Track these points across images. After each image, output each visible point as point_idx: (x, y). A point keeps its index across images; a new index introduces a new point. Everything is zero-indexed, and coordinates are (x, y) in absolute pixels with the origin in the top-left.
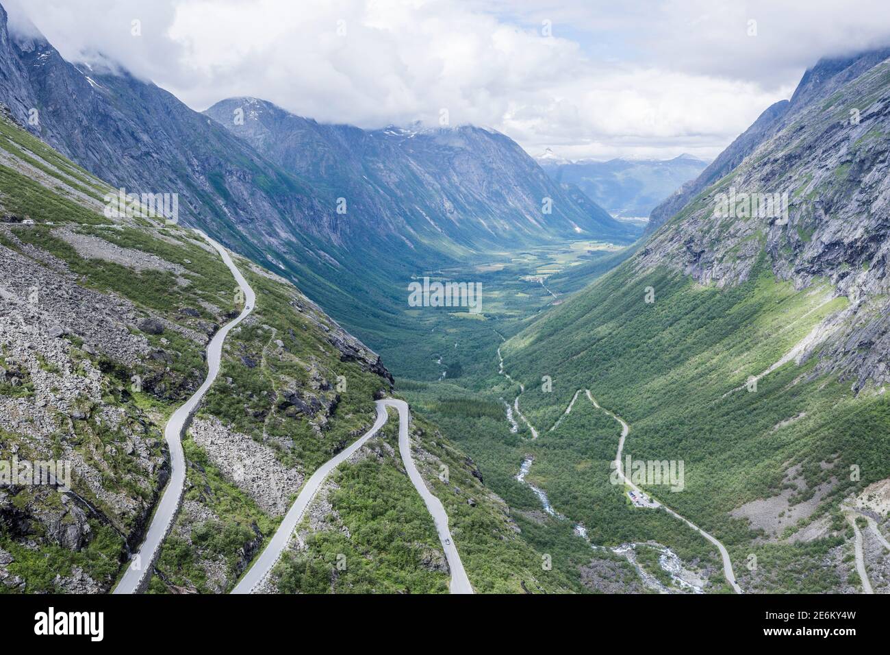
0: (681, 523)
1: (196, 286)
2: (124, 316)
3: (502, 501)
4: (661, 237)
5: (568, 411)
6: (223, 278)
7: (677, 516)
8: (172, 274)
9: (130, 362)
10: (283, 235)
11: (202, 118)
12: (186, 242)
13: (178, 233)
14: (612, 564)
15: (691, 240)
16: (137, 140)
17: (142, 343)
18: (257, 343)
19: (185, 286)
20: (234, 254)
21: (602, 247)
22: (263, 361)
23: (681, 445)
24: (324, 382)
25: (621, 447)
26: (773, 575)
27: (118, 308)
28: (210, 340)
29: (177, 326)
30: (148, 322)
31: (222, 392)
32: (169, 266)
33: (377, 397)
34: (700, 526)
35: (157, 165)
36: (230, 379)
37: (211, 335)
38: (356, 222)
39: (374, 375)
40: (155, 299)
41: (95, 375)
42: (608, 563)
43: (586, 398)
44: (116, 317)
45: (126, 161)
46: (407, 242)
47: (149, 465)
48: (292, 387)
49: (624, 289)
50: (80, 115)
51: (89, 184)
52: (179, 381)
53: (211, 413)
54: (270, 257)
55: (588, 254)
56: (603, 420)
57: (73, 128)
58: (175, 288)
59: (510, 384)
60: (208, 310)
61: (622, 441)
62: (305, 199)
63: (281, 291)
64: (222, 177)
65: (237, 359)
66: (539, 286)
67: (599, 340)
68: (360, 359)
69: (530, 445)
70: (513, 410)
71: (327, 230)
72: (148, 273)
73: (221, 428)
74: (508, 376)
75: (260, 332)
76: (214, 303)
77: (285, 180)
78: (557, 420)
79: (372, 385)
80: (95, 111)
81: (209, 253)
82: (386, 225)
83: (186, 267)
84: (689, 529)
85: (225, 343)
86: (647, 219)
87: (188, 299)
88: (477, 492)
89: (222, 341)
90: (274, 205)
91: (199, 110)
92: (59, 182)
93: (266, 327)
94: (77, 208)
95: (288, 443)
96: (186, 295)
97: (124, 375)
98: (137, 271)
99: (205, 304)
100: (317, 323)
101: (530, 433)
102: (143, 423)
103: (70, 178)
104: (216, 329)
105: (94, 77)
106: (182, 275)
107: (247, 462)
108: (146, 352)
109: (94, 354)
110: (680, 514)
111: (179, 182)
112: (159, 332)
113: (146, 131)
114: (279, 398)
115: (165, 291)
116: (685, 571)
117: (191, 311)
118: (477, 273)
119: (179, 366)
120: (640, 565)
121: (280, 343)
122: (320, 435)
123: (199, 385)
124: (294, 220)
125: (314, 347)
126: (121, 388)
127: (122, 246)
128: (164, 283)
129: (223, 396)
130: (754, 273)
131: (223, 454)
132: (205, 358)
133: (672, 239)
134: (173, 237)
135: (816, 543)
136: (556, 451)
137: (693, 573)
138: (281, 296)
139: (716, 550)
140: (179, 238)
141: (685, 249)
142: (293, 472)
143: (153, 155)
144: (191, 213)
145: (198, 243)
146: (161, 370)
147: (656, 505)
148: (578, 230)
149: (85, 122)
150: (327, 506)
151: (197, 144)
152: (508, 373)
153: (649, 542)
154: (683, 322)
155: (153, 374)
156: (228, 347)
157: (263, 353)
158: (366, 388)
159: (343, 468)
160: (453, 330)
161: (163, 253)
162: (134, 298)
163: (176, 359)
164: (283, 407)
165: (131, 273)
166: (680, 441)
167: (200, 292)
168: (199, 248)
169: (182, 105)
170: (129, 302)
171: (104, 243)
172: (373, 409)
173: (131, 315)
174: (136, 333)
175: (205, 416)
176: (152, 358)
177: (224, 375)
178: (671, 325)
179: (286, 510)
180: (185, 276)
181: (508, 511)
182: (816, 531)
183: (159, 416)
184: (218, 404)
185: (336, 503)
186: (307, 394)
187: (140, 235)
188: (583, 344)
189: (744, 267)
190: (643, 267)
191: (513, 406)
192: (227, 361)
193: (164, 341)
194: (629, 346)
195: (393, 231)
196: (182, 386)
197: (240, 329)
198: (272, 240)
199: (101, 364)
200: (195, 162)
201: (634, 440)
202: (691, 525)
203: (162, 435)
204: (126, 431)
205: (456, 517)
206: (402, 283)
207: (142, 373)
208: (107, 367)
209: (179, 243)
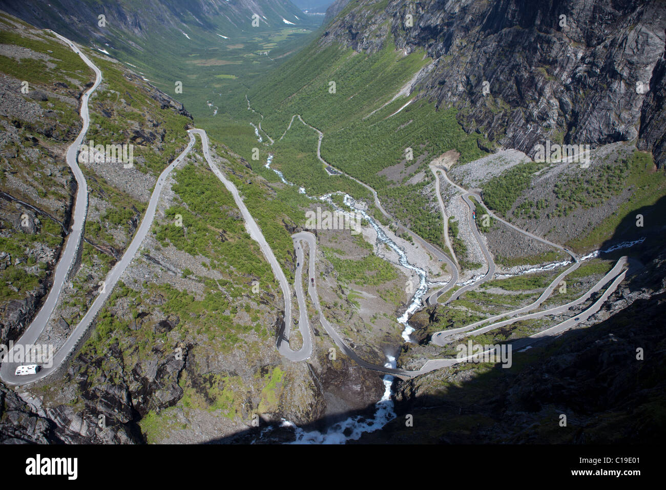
0: (353, 181)
1: (60, 68)
2: (20, 91)
4: (334, 25)
5: (289, 128)
6: (77, 61)
7: (351, 178)
8: (43, 61)
9: (32, 119)
12: (44, 38)
13: (38, 33)
15: (351, 26)
17: (35, 107)
18: (109, 102)
20: (78, 45)
21: (299, 31)
22: (115, 112)
24: (155, 122)
25: (319, 145)
26: (398, 202)
27: (14, 86)
28: (80, 102)
29: (55, 94)
30: (36, 94)
31: (95, 133)
32: (39, 55)
33: (187, 128)
34: (361, 181)
36: (99, 125)
37: (79, 99)
39: (181, 116)
40: (35, 77)
41: (12, 129)
43: (298, 120)
44: (15, 91)
46: (183, 32)
47: (64, 181)
48: (136, 126)
49: (315, 56)
52: (67, 129)
56: (309, 131)
58: (47, 70)
59: (255, 115)
60: (72, 83)
61: (320, 142)
63: (115, 68)
65: (98, 112)
66: (265, 56)
68: (172, 107)
69: (270, 147)
70: (258, 128)
72: (25, 60)
74: (253, 111)
75: (109, 95)
76: (75, 78)
78: (284, 132)
79: (182, 122)
81: (62, 45)
82: (168, 21)
83: (51, 55)
84: (357, 183)
85: (89, 103)
86: (324, 14)
87: (57, 76)
88: (251, 176)
89: (87, 102)
93: (112, 91)
95: (141, 159)
96: (56, 74)
97: (30, 128)
98: (17, 59)
99: (69, 79)
101: (270, 141)
102: (51, 156)
104: (81, 94)
106: (50, 61)
107: (120, 173)
108: (41, 112)
109: (7, 117)
112: (45, 99)
114: (130, 134)
115: (41, 72)
116: (356, 204)
117: (62, 85)
118: (228, 50)
119: (64, 119)
121: (123, 100)
122: (158, 153)
123: (80, 131)
125: (144, 102)
126: (31, 136)
128: (38, 67)
129: (96, 136)
131: (105, 169)
132: (79, 114)
133: (340, 26)
134: (34, 35)
135: (418, 185)
136: (286, 150)
137: (360, 205)
138: (115, 72)
139: (371, 193)
140: (39, 36)
141: (347, 31)
142: (148, 175)
145: (53, 39)
146: (53, 123)
148: (285, 21)
150: (172, 193)
152: (254, 108)
153: (338, 192)
155: (49, 126)
156: (91, 106)
157: (114, 108)
158: (179, 124)
159: (175, 170)
160: (218, 86)
161: (32, 46)
162: (22, 78)
163: (61, 115)
164: (133, 139)
165: (14, 61)
167: (64, 71)
168: (54, 41)
170: (18, 81)
172: (186, 136)
174: (31, 101)
176: (45, 116)
177: (93, 123)
179: (149, 198)
180: (52, 62)
181: (269, 184)
182: (418, 178)
183: (60, 151)
185: (175, 189)
186: (146, 130)
187: (12, 34)
190: (325, 42)
192: (93, 114)
193: (50, 104)
195: (173, 26)
196: (70, 132)
197: (96, 94)
199: (14, 122)
201: (326, 141)
202: (358, 181)
203: (64, 161)
204: (43, 163)
205: (242, 191)
206: (183, 59)
207: (41, 125)
208: (18, 124)
209: (40, 39)
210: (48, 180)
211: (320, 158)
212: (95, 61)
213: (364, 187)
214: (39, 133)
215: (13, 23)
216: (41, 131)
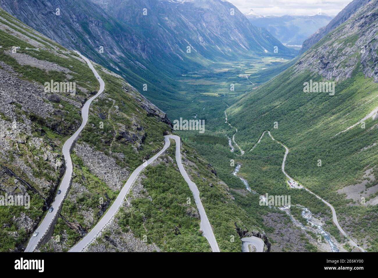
0: (313, 196)
1: (75, 79)
2: (41, 94)
3: (226, 185)
4: (308, 55)
5: (259, 142)
6: (89, 75)
7: (311, 192)
8: (64, 73)
9: (44, 116)
10: (118, 53)
12: (70, 57)
13: (66, 52)
14: (279, 215)
15: (323, 57)
16: (45, 5)
17: (50, 107)
18: (106, 107)
19: (70, 79)
20: (94, 63)
21: (278, 60)
22: (109, 116)
23: (314, 159)
24: (139, 127)
25: (285, 159)
27: (38, 90)
28: (83, 105)
29: (67, 99)
30: (53, 97)
31: (89, 131)
32: (62, 69)
33: (165, 134)
34: (322, 197)
36: (93, 125)
37: (83, 103)
38: (154, 47)
39: (163, 123)
41: (28, 122)
42: (277, 214)
43: (268, 135)
44: (37, 94)
45: (40, 16)
46: (180, 57)
47: (55, 166)
48: (123, 129)
49: (288, 81)
51: (22, 28)
52: (68, 125)
53: (84, 141)
54: (111, 65)
55: (271, 64)
56: (276, 146)
58: (66, 80)
59: (230, 128)
60: (82, 91)
61: (285, 156)
62: (129, 35)
63: (118, 81)
64: (87, 24)
65: (96, 115)
66: (246, 79)
67: (275, 107)
68: (156, 115)
69: (240, 158)
70: (232, 141)
71: (140, 51)
72: (52, 72)
73: (89, 148)
74: (230, 124)
75: (107, 102)
76: (84, 87)
77: (118, 25)
78: (253, 146)
79: (163, 128)
81: (82, 62)
82: (169, 48)
83: (71, 69)
84: (316, 199)
85: (90, 107)
86: (301, 46)
88: (214, 180)
89: (89, 106)
90: (113, 38)
92: (8, 27)
93: (110, 99)
94: (17, 40)
95: (121, 156)
97: (41, 122)
98: (47, 71)
99: (80, 88)
100: (135, 97)
101: (240, 152)
102: (52, 146)
103: (13, 25)
104: (86, 100)
106: (69, 73)
107: (102, 165)
108: (52, 111)
109: (27, 112)
110: (312, 192)
111: (66, 27)
112: (58, 101)
114: (117, 134)
116: (314, 219)
118: (215, 73)
119: (68, 118)
120: (292, 216)
121: (117, 107)
122: (137, 152)
123: (78, 127)
124: (123, 46)
125: (134, 110)
126: (40, 129)
127: (39, 59)
128: (60, 77)
129: (89, 133)
130: (354, 73)
131: (90, 161)
132: (81, 114)
133: (313, 56)
134: (64, 54)
136: (253, 161)
137: (317, 219)
138: (117, 84)
139: (329, 209)
140: (67, 55)
141: (319, 61)
142: (125, 170)
143: (54, 13)
144: (73, 42)
145: (76, 58)
146: (59, 120)
147: (301, 187)
148: (266, 51)
150: (141, 186)
151: (75, 7)
152: (230, 123)
153: (297, 205)
154: (317, 98)
155: (56, 122)
156: (92, 109)
157: (109, 112)
158: (159, 130)
159: (148, 168)
160: (202, 102)
161: (59, 62)
163: (66, 115)
164: (119, 138)
165: (44, 72)
166: (314, 156)
167: (78, 82)
168: (77, 60)
171: (30, 57)
172: (163, 140)
173: (45, 93)
174: (47, 102)
175: (81, 142)
176: (55, 114)
177: (90, 123)
178: (311, 99)
179: (121, 188)
181: (228, 189)
183: (59, 142)
184: (87, 137)
185: (145, 185)
186: (130, 132)
187: (48, 53)
188: (267, 109)
189: (349, 71)
190: (298, 70)
191: (232, 139)
192: (91, 116)
194: (290, 110)
195: (173, 52)
196: (70, 128)
197: (97, 100)
198: (113, 56)
199: (31, 117)
200: (74, 16)
201: (291, 156)
202: (318, 197)
203: (61, 151)
204: (43, 149)
205: (203, 192)
206: (177, 78)
207: (50, 121)
208: (33, 118)
209: (67, 57)
210: (43, 165)
211: (283, 171)
212: (103, 75)
213: (323, 203)
214: (47, 126)
215: (51, 46)
216: (49, 125)
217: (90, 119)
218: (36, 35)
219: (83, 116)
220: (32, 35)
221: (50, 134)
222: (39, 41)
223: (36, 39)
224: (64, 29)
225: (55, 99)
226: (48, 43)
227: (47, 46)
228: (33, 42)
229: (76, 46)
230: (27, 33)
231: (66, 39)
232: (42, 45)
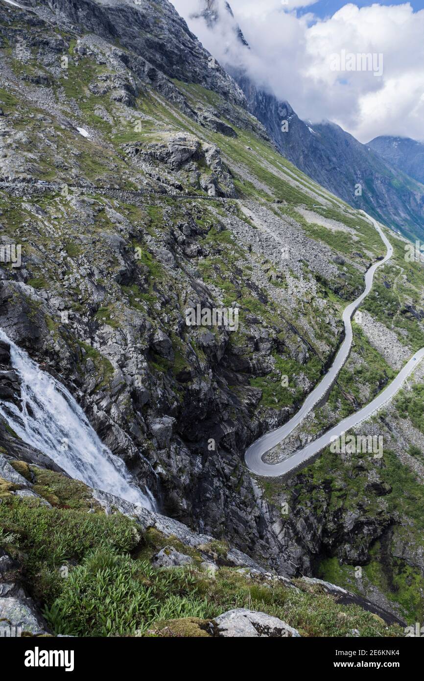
1: (362, 241)
2: (326, 254)
6: (376, 238)
8: (350, 234)
9: (329, 278)
10: (403, 215)
11: (365, 147)
12: (356, 216)
13: (353, 212)
16: (330, 161)
17: (334, 269)
18: (392, 275)
19: (356, 240)
20: (381, 225)
22: (395, 285)
27: (324, 249)
28: (367, 270)
29: (351, 261)
30: (338, 258)
31: (372, 299)
32: (349, 229)
35: (338, 174)
36: (377, 293)
37: (368, 268)
40: (341, 246)
41: (313, 281)
44: (322, 254)
45: (324, 172)
47: (336, 331)
48: (410, 302)
50: (304, 148)
51: (311, 184)
52: (351, 290)
53: (366, 309)
57: (300, 155)
58: (351, 241)
60: (367, 255)
64: (372, 181)
65: (381, 282)
72: (338, 232)
73: (370, 318)
75: (394, 269)
76: (371, 251)
80: (311, 145)
81: (368, 223)
83: (357, 230)
85: (375, 273)
87: (357, 247)
89: (374, 272)
91: (364, 143)
92: (297, 183)
93: (398, 267)
94: (306, 197)
95: (405, 332)
96: (357, 245)
97: (325, 283)
98: (333, 231)
99: (366, 251)
102: (333, 309)
103: (303, 181)
104: (371, 265)
105: (312, 127)
106: (355, 235)
107: (382, 338)
108: (337, 273)
109: (313, 272)
111: (349, 183)
112: (343, 263)
113: (335, 156)
114: (402, 307)
115: (346, 242)
117: (359, 255)
119: (352, 282)
121: (405, 276)
123: (361, 294)
124: (410, 207)
126: (324, 290)
127: (326, 217)
128: (345, 238)
129: (372, 301)
131: (371, 332)
132: (364, 280)
134: (350, 213)
140: (353, 214)
142: (407, 348)
143: (338, 169)
144: (353, 201)
145: (363, 218)
146: (343, 283)
149: (306, 152)
151: (361, 162)
155: (339, 285)
156: (377, 276)
157: (395, 281)
161: (346, 222)
162: (330, 245)
163: (351, 278)
164: (404, 312)
165: (330, 231)
167: (364, 244)
168: (363, 220)
169: (356, 140)
170: (328, 247)
171: (317, 215)
173: (330, 254)
174: (332, 263)
175: (362, 310)
176: (339, 277)
177: (374, 290)
179: (401, 368)
180: (357, 235)
183: (340, 307)
184: (370, 305)
186: (418, 307)
187: (335, 212)
192: (375, 283)
193: (345, 268)
196: (353, 293)
197: (383, 266)
198: (396, 217)
199: (316, 277)
200: (359, 172)
203: (340, 317)
204: (326, 312)
207: (334, 283)
208: (318, 279)
209: (353, 217)
210: (325, 327)
212: (391, 239)
214: (330, 289)
215: (338, 204)
216: (332, 287)
217: (375, 286)
218: (323, 192)
219: (366, 281)
220: (320, 192)
221: (332, 297)
222: (326, 199)
223: (323, 196)
224: (345, 186)
225: (340, 261)
226: (335, 201)
227: (334, 204)
228: (320, 200)
229: (356, 205)
230: (315, 190)
231: (347, 198)
232: (329, 203)
